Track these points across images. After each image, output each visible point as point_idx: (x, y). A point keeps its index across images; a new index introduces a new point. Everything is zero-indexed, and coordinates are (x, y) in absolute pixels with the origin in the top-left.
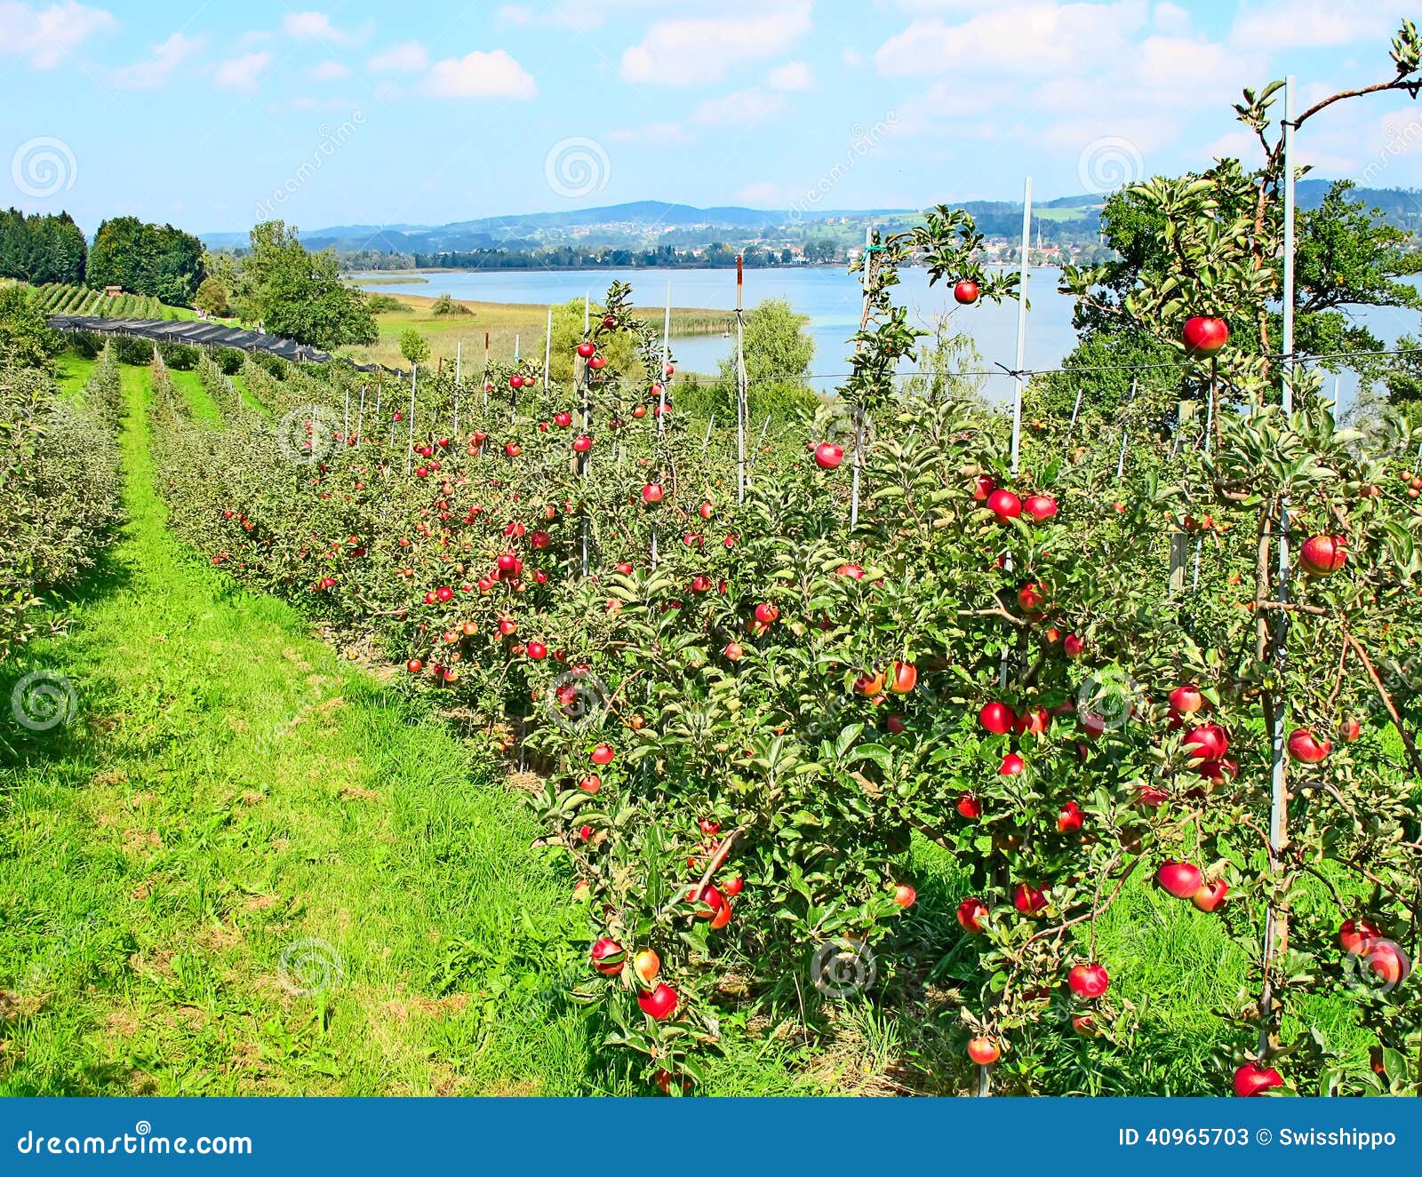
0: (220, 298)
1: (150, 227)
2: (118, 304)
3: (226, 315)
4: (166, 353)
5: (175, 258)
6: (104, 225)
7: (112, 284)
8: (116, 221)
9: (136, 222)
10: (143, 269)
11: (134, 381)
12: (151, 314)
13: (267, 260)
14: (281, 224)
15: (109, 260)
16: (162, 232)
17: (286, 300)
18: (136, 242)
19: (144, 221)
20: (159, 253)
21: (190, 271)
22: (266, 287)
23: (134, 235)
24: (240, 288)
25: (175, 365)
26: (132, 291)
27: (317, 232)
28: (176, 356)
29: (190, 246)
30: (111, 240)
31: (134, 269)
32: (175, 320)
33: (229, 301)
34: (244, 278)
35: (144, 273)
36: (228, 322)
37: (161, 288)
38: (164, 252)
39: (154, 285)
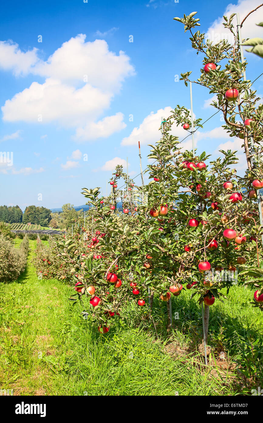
0: (55, 224)
1: (38, 208)
2: (30, 227)
3: (57, 228)
4: (41, 237)
5: (44, 215)
6: (27, 208)
7: (29, 222)
8: (30, 207)
9: (34, 206)
10: (36, 218)
11: (32, 244)
12: (39, 229)
13: (66, 213)
14: (70, 205)
15: (28, 216)
16: (41, 209)
17: (71, 223)
18: (35, 212)
19: (36, 206)
20: (40, 214)
21: (48, 218)
22: (66, 220)
23: (34, 210)
24: (60, 221)
25: (43, 239)
26: (34, 224)
27: (79, 207)
28: (43, 237)
29: (48, 212)
30: (28, 211)
31: (34, 218)
32: (44, 230)
33: (58, 224)
34: (61, 219)
35: (37, 219)
36: (58, 230)
37: (41, 222)
38: (41, 214)
39: (39, 222)
